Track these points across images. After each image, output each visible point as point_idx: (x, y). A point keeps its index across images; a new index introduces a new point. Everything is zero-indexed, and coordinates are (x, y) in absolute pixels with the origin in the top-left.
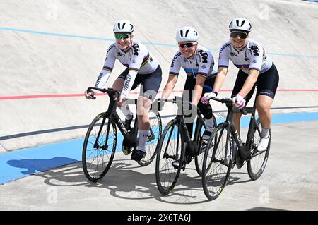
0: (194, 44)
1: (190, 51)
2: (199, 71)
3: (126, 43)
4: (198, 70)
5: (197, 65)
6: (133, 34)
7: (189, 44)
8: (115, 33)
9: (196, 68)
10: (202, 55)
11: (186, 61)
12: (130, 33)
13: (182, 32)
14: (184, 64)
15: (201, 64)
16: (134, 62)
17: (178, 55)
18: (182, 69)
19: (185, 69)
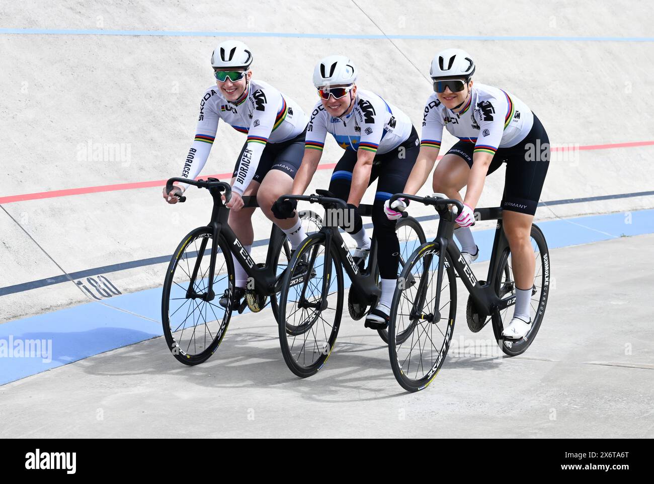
0: (347, 89)
1: (341, 104)
2: (362, 140)
3: (237, 88)
4: (359, 138)
5: (358, 129)
6: (250, 69)
7: (338, 91)
8: (216, 68)
9: (356, 134)
10: (364, 109)
11: (335, 120)
12: (245, 68)
13: (323, 67)
14: (331, 126)
15: (364, 126)
16: (257, 124)
17: (319, 109)
18: (329, 136)
19: (335, 136)
